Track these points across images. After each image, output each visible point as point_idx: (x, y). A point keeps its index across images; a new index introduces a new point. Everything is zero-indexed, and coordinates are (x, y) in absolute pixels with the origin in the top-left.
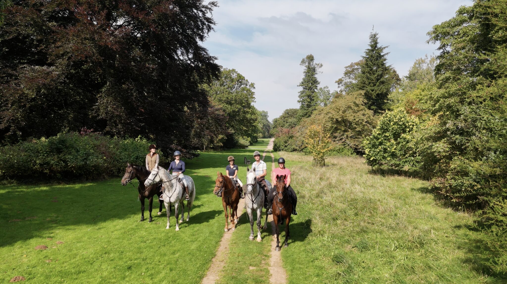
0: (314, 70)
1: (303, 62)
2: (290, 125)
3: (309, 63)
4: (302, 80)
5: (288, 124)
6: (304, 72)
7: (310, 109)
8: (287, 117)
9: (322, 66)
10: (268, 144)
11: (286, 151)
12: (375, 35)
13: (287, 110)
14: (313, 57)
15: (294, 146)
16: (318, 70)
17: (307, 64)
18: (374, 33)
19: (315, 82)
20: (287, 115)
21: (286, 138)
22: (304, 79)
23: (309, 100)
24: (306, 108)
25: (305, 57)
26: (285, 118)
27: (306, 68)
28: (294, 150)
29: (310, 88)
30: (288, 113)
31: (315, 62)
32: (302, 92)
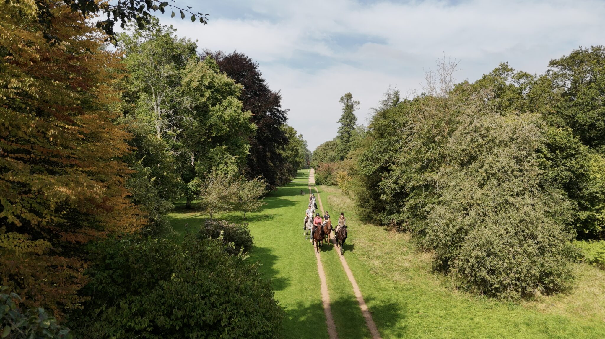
0: (352, 107)
1: (342, 99)
2: (330, 158)
3: (347, 100)
4: (341, 117)
5: (328, 157)
6: (343, 109)
7: (348, 144)
8: (327, 149)
9: (359, 103)
10: (308, 176)
11: (326, 185)
12: (397, 93)
13: (326, 142)
14: (351, 96)
15: (333, 181)
16: (356, 107)
17: (345, 101)
18: (396, 90)
19: (354, 118)
20: (327, 148)
21: (327, 175)
22: (343, 116)
23: (348, 136)
24: (345, 143)
25: (344, 95)
26: (325, 150)
27: (344, 105)
28: (332, 184)
29: (349, 125)
30: (328, 145)
31: (354, 99)
32: (341, 128)
